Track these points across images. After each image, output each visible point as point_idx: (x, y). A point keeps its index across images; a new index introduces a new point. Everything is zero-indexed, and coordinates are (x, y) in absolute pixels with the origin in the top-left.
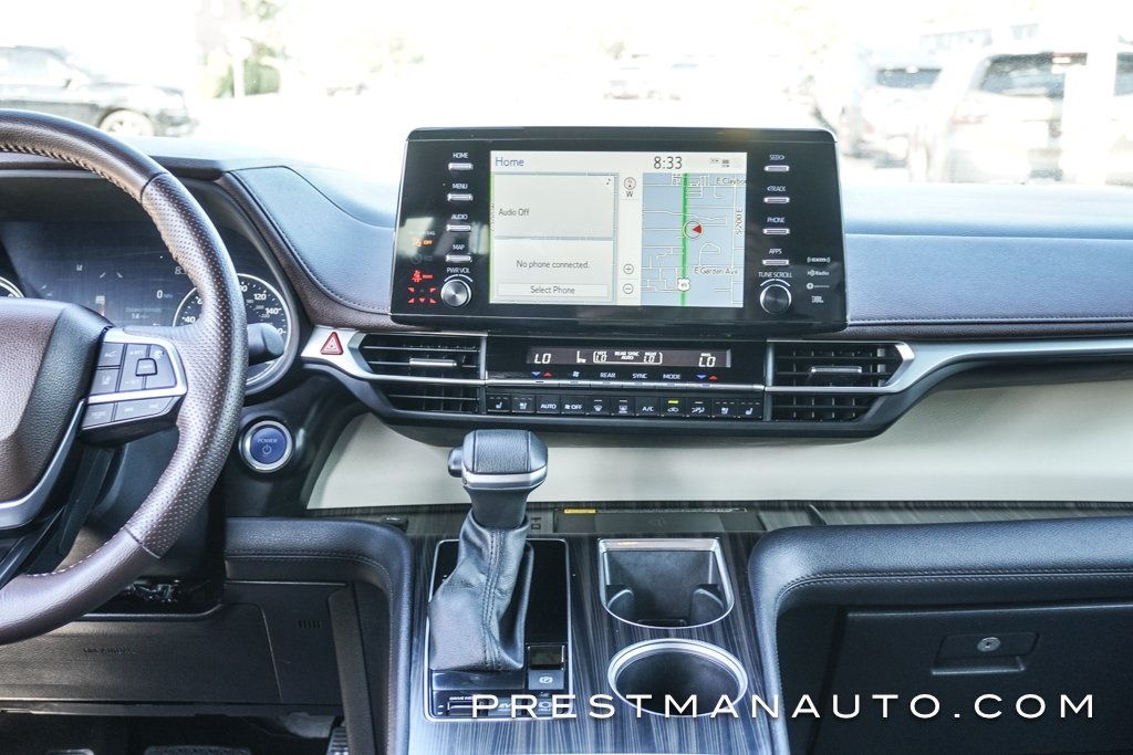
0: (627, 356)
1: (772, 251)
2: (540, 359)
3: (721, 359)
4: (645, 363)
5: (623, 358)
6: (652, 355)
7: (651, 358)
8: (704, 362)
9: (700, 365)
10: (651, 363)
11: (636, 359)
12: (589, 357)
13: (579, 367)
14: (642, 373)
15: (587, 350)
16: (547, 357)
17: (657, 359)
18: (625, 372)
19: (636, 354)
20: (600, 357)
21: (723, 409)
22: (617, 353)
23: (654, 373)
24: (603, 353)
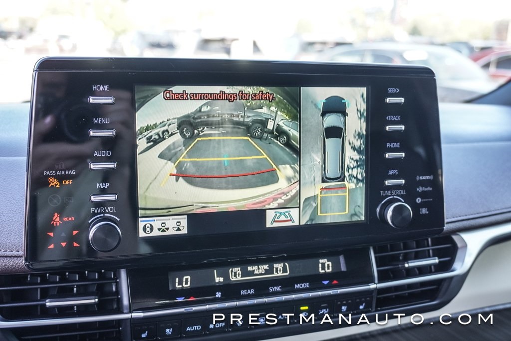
0: (259, 271)
1: (390, 173)
2: (180, 283)
3: (336, 265)
4: (276, 274)
5: (256, 272)
6: (279, 266)
7: (280, 270)
8: (323, 268)
9: (321, 271)
10: (280, 274)
11: (267, 272)
12: (226, 277)
13: (219, 287)
14: (277, 286)
15: (222, 269)
16: (187, 279)
17: (285, 270)
18: (261, 287)
19: (266, 267)
20: (236, 275)
21: (343, 308)
22: (250, 268)
23: (287, 284)
24: (237, 270)
